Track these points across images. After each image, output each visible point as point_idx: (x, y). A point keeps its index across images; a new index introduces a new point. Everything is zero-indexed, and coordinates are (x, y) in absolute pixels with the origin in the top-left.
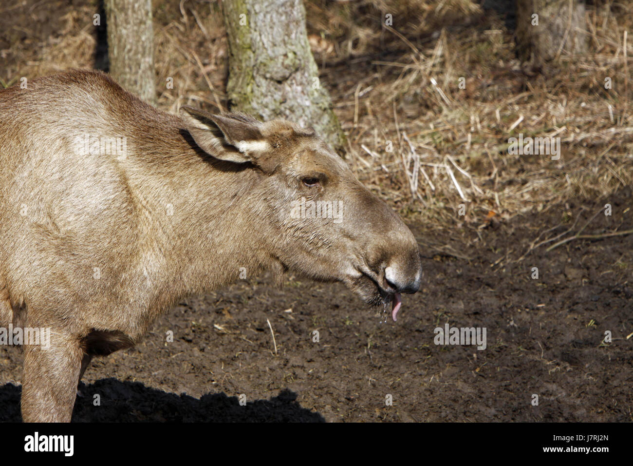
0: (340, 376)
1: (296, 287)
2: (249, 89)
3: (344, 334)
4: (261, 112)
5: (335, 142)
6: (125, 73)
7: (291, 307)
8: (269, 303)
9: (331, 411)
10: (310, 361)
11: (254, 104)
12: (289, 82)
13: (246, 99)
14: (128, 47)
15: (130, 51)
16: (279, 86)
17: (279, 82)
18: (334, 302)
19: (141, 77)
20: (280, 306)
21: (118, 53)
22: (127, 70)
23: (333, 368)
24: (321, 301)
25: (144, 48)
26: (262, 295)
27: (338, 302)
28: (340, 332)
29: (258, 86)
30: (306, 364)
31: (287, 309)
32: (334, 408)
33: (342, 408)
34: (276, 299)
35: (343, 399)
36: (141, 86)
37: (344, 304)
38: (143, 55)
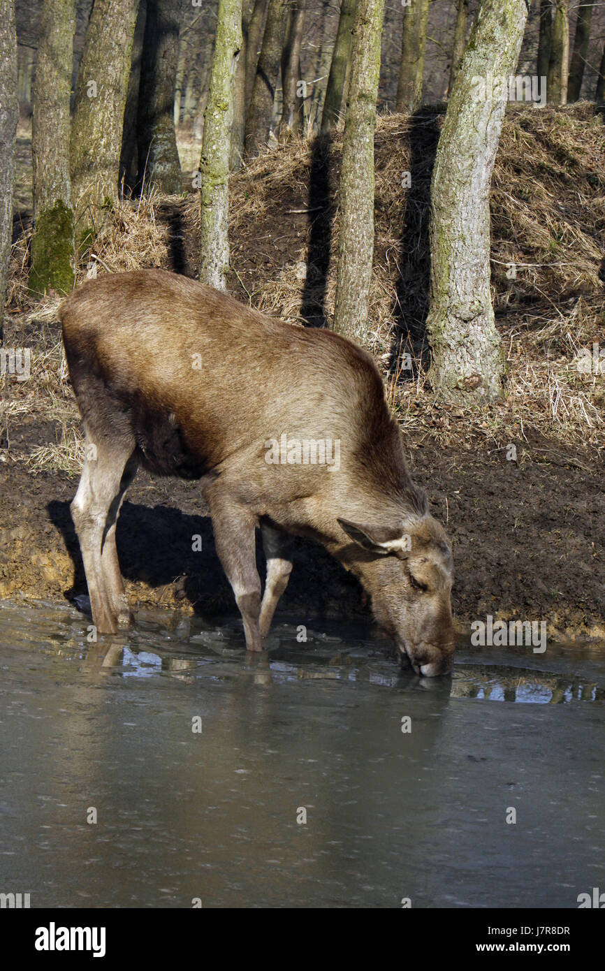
0: (493, 546)
1: (462, 475)
2: (443, 324)
3: (497, 515)
4: (449, 342)
5: (501, 371)
6: (347, 299)
7: (458, 489)
8: (442, 484)
9: (485, 572)
10: (472, 532)
11: (445, 336)
12: (473, 322)
13: (439, 331)
14: (352, 280)
15: (353, 283)
16: (465, 324)
17: (466, 322)
18: (490, 490)
19: (359, 303)
20: (450, 487)
21: (344, 284)
22: (349, 297)
23: (489, 539)
24: (481, 488)
25: (363, 283)
26: (437, 478)
27: (493, 490)
28: (494, 513)
29: (449, 322)
30: (468, 534)
31: (456, 491)
32: (488, 569)
33: (493, 570)
34: (448, 482)
35: (495, 564)
36: (358, 310)
37: (497, 492)
38: (362, 288)
